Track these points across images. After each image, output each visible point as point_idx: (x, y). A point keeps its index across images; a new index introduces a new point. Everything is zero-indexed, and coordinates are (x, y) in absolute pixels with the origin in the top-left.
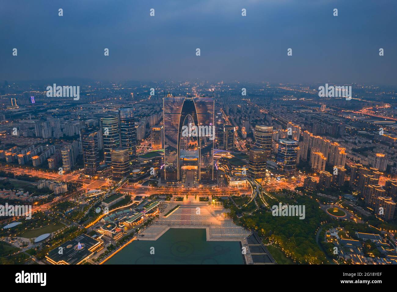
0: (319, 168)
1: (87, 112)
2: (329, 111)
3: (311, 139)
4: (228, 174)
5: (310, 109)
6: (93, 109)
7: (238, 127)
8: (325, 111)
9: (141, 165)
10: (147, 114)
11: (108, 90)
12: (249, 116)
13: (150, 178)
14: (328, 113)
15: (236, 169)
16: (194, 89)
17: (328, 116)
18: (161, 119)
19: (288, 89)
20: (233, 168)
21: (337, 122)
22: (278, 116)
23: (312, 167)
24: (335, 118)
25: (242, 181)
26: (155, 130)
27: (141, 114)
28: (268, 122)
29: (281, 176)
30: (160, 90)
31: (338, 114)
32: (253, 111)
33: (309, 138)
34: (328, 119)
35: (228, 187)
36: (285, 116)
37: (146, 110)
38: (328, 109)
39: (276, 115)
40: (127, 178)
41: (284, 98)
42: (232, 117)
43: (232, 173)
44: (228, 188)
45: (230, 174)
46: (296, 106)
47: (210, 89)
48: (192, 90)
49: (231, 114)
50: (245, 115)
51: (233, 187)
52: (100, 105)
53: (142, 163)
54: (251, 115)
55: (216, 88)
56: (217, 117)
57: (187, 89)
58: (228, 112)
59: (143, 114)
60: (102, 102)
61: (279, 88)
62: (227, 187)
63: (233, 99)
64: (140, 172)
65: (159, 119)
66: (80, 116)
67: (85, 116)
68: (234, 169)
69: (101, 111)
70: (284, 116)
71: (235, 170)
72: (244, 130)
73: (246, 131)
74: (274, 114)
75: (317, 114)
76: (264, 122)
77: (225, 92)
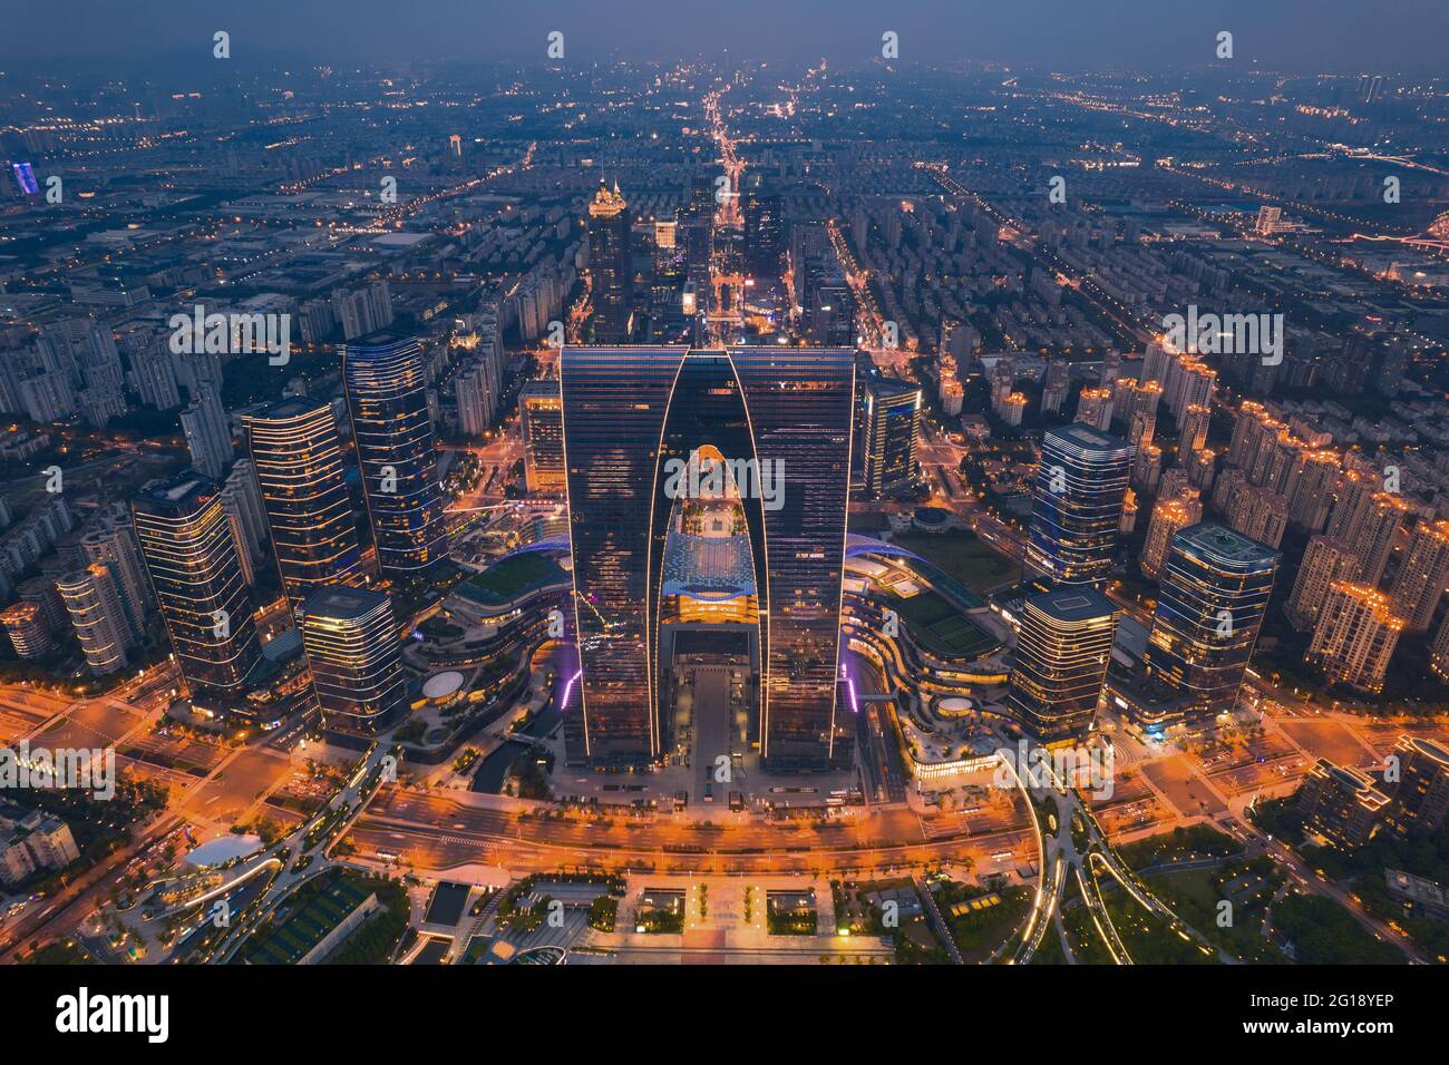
0: (1355, 661)
1: (259, 245)
2: (1290, 236)
3: (1279, 454)
4: (903, 701)
5: (1206, 222)
6: (284, 225)
7: (917, 340)
8: (1274, 236)
9: (469, 645)
10: (513, 258)
11: (360, 112)
12: (955, 265)
13: (513, 731)
14: (1288, 244)
15: (944, 675)
16: (710, 104)
17: (1295, 268)
18: (573, 286)
19: (1092, 105)
20: (927, 670)
21: (1347, 307)
22: (1080, 266)
23: (1315, 648)
24: (1332, 280)
25: (977, 761)
26: (537, 406)
27: (490, 256)
28: (1044, 304)
29: (1169, 716)
30: (574, 113)
31: (1339, 255)
32: (972, 237)
33: (1265, 446)
34: (1298, 283)
35: (909, 796)
36: (1111, 267)
37: (512, 233)
38: (1289, 226)
39: (1071, 260)
40: (397, 738)
41: (1088, 156)
42: (884, 279)
43: (926, 698)
44: (910, 810)
45: (913, 705)
46: (1147, 208)
47: (777, 106)
48: (703, 112)
49: (878, 253)
50: (938, 259)
51: (936, 797)
52: (319, 202)
53: (472, 636)
54: (963, 259)
55: (801, 95)
56: (828, 308)
57: (685, 104)
58: (862, 239)
59: (496, 258)
60: (328, 187)
61: (1054, 100)
62: (904, 799)
63: (877, 161)
64: (461, 695)
65: (564, 290)
66: (226, 266)
67: (249, 268)
68: (933, 671)
69: (320, 240)
70: (1106, 270)
71: (941, 682)
72: (950, 374)
73: (959, 376)
74: (1062, 251)
75: (1245, 253)
76: (1026, 305)
77: (840, 119)
